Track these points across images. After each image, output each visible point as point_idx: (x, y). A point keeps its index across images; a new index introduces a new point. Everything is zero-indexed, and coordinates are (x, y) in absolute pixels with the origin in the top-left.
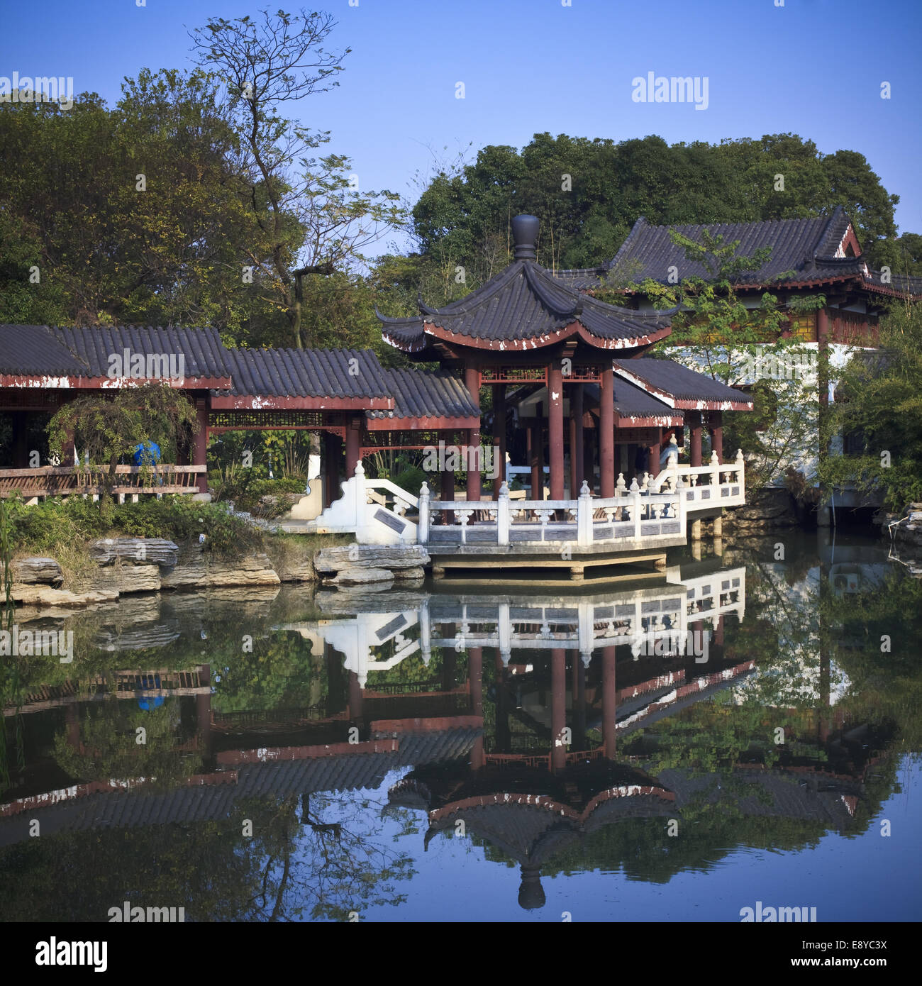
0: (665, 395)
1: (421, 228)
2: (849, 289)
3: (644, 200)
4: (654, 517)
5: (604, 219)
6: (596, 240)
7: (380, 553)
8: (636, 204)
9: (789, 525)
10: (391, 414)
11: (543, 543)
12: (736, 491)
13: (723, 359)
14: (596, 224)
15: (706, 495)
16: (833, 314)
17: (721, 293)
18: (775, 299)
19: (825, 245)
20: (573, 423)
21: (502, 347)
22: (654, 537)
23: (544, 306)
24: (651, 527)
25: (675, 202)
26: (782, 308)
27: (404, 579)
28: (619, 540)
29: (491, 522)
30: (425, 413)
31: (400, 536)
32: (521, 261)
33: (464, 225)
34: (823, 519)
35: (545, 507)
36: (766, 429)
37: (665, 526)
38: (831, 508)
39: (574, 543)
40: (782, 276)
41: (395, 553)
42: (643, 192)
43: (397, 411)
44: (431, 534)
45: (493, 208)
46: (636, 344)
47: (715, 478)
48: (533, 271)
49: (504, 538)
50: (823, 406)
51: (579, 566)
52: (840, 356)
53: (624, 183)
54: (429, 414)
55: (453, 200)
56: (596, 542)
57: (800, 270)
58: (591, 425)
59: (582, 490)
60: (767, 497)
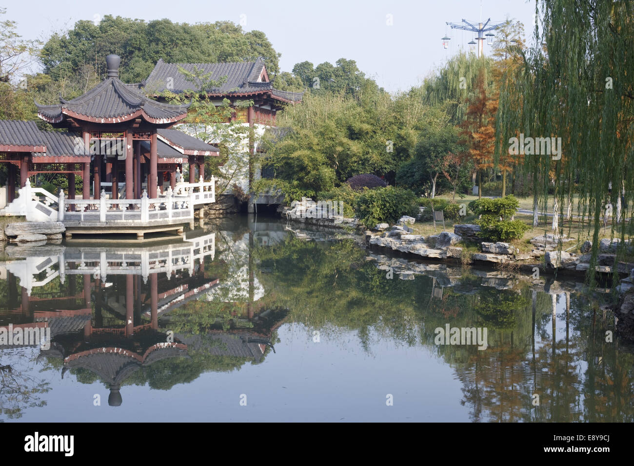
0: (179, 147)
1: (46, 60)
2: (265, 97)
3: (161, 50)
4: (178, 208)
5: (141, 59)
6: (137, 70)
7: (40, 226)
8: (157, 52)
9: (235, 213)
10: (45, 155)
11: (123, 221)
12: (211, 196)
13: (203, 130)
14: (136, 61)
15: (197, 197)
16: (256, 109)
17: (202, 98)
18: (229, 101)
19: (252, 75)
20: (136, 161)
21: (103, 121)
22: (178, 218)
23: (123, 101)
24: (177, 213)
25: (177, 52)
26: (232, 106)
27: (52, 239)
28: (161, 220)
29: (96, 210)
30: (62, 154)
31: (49, 217)
32: (111, 78)
33: (67, 59)
34: (251, 209)
35: (123, 203)
36: (223, 166)
37: (183, 213)
38: (255, 204)
39: (139, 221)
40: (233, 90)
41: (47, 226)
42: (161, 46)
43: (48, 152)
44: (65, 216)
45: (83, 52)
46: (169, 122)
47: (202, 189)
48: (117, 83)
49: (103, 219)
50: (251, 154)
51: (141, 233)
52: (260, 130)
53: (151, 41)
54: (64, 155)
55: (62, 47)
56: (150, 220)
57: (241, 87)
58: (144, 162)
59: (143, 194)
60: (224, 199)
